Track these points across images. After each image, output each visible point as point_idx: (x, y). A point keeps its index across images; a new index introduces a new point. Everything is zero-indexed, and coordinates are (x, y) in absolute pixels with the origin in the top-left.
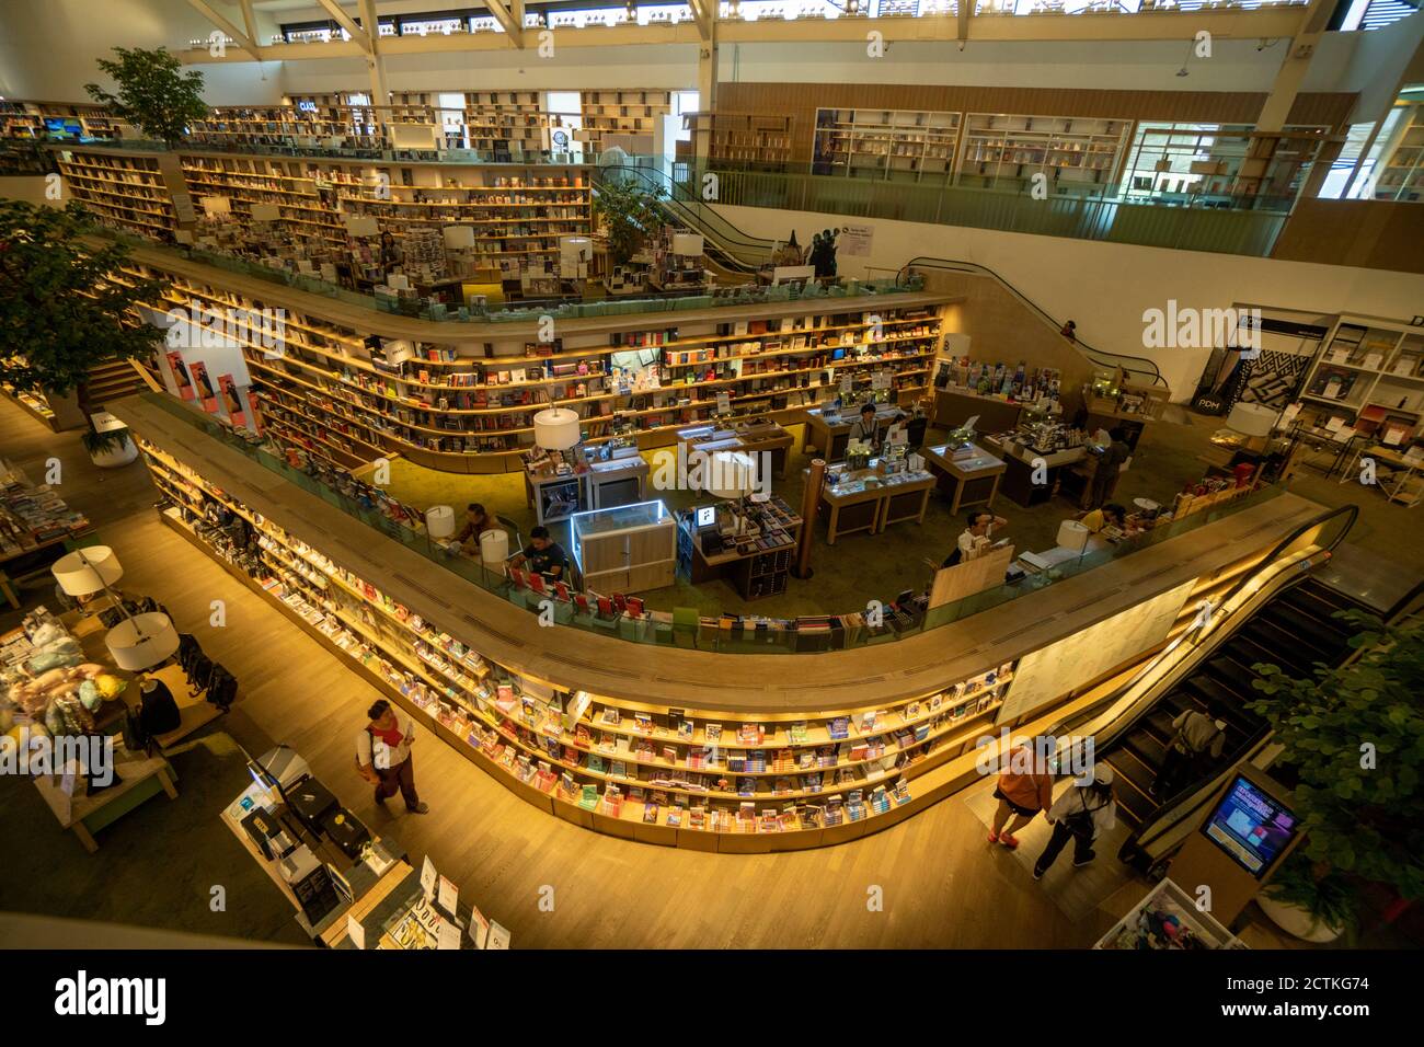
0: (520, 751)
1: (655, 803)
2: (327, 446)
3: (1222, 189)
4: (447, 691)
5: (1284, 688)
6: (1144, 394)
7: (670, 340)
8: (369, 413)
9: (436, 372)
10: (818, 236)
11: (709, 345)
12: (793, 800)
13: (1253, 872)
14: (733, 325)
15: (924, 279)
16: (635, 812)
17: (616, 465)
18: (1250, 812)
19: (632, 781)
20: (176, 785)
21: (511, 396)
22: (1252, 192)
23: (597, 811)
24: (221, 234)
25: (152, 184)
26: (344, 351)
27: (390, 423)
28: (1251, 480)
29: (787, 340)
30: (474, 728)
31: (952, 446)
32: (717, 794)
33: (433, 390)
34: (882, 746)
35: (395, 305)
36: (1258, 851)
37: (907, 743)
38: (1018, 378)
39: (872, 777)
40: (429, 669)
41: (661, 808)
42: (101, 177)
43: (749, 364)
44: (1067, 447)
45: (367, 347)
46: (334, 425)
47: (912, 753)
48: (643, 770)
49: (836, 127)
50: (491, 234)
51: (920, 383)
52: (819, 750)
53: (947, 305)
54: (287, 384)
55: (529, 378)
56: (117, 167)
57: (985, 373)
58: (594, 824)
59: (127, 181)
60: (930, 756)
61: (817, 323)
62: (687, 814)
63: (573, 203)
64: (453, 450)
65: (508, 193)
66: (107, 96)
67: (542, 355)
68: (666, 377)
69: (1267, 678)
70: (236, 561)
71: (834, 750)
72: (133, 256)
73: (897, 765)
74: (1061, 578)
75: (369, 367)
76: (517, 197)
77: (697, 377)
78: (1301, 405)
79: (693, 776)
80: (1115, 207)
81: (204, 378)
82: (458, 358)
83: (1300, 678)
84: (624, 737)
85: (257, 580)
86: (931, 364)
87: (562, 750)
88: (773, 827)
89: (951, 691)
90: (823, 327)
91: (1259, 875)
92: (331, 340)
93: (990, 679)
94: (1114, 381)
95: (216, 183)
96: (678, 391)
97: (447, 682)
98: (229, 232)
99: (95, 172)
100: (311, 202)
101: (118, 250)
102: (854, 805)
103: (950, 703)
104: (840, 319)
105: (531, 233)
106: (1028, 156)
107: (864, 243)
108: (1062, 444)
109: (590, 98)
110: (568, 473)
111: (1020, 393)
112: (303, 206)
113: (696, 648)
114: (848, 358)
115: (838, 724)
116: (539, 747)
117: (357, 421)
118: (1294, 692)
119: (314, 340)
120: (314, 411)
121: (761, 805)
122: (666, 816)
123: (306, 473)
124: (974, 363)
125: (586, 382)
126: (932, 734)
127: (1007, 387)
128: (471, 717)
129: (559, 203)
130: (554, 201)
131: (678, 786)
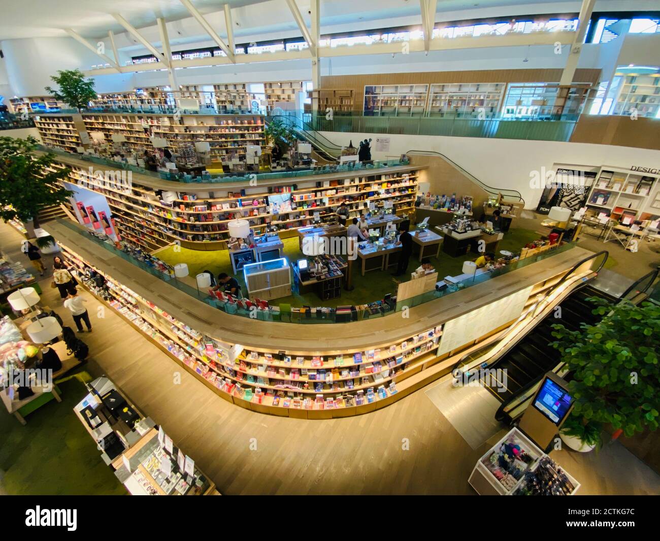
0: (218, 375)
1: (278, 396)
2: (145, 241)
3: (546, 111)
4: (187, 348)
5: (566, 335)
6: (511, 206)
7: (294, 190)
8: (161, 226)
9: (188, 205)
10: (362, 142)
11: (313, 192)
12: (341, 393)
13: (555, 423)
14: (323, 182)
15: (409, 159)
16: (269, 401)
17: (269, 244)
18: (553, 395)
19: (267, 386)
20: (60, 396)
21: (223, 215)
22: (560, 113)
23: (252, 401)
24: (100, 149)
25: (71, 128)
26: (148, 198)
27: (170, 229)
28: (557, 241)
29: (347, 189)
30: (198, 365)
31: (418, 231)
32: (305, 391)
33: (188, 214)
34: (380, 366)
35: (169, 176)
36: (557, 413)
37: (393, 365)
38: (453, 201)
39: (377, 382)
40: (180, 339)
41: (281, 399)
42: (51, 127)
43: (331, 199)
44: (472, 230)
45: (156, 195)
46: (147, 231)
47: (396, 369)
48: (271, 381)
49: (375, 94)
50: (221, 146)
51: (410, 206)
52: (350, 369)
53: (420, 170)
54: (126, 214)
55: (231, 207)
56: (57, 121)
57: (437, 199)
58: (251, 407)
59: (61, 127)
60: (405, 371)
61: (360, 181)
62: (292, 400)
63: (257, 132)
64: (198, 240)
65: (227, 128)
66: (54, 91)
67: (236, 197)
68: (294, 206)
69: (558, 331)
70: (99, 293)
71: (357, 369)
72: (56, 159)
73: (390, 375)
74: (463, 288)
75: (159, 204)
76: (231, 129)
77: (308, 206)
78: (586, 208)
79: (295, 383)
80: (498, 122)
81: (93, 213)
82: (197, 199)
83: (574, 331)
84: (261, 365)
85: (108, 302)
86: (414, 197)
87: (235, 373)
88: (332, 406)
89: (411, 340)
90: (363, 182)
91: (558, 424)
92: (143, 193)
93: (431, 334)
94: (497, 200)
95: (100, 127)
96: (300, 212)
97: (187, 344)
98: (103, 148)
99: (48, 124)
100: (140, 134)
101: (49, 156)
102: (370, 395)
103: (411, 346)
104: (371, 178)
105: (239, 146)
106: (460, 102)
107: (386, 145)
108: (470, 228)
109: (268, 86)
110: (246, 248)
111: (453, 208)
112: (137, 136)
113: (291, 322)
114: (376, 196)
115: (357, 356)
116: (226, 372)
117: (156, 229)
118: (571, 337)
119: (136, 193)
120: (139, 225)
121: (326, 396)
122: (283, 402)
123: (124, 251)
124: (432, 196)
125: (258, 209)
126: (405, 361)
127: (447, 205)
128: (198, 360)
129: (251, 132)
130: (248, 131)
131: (287, 388)
